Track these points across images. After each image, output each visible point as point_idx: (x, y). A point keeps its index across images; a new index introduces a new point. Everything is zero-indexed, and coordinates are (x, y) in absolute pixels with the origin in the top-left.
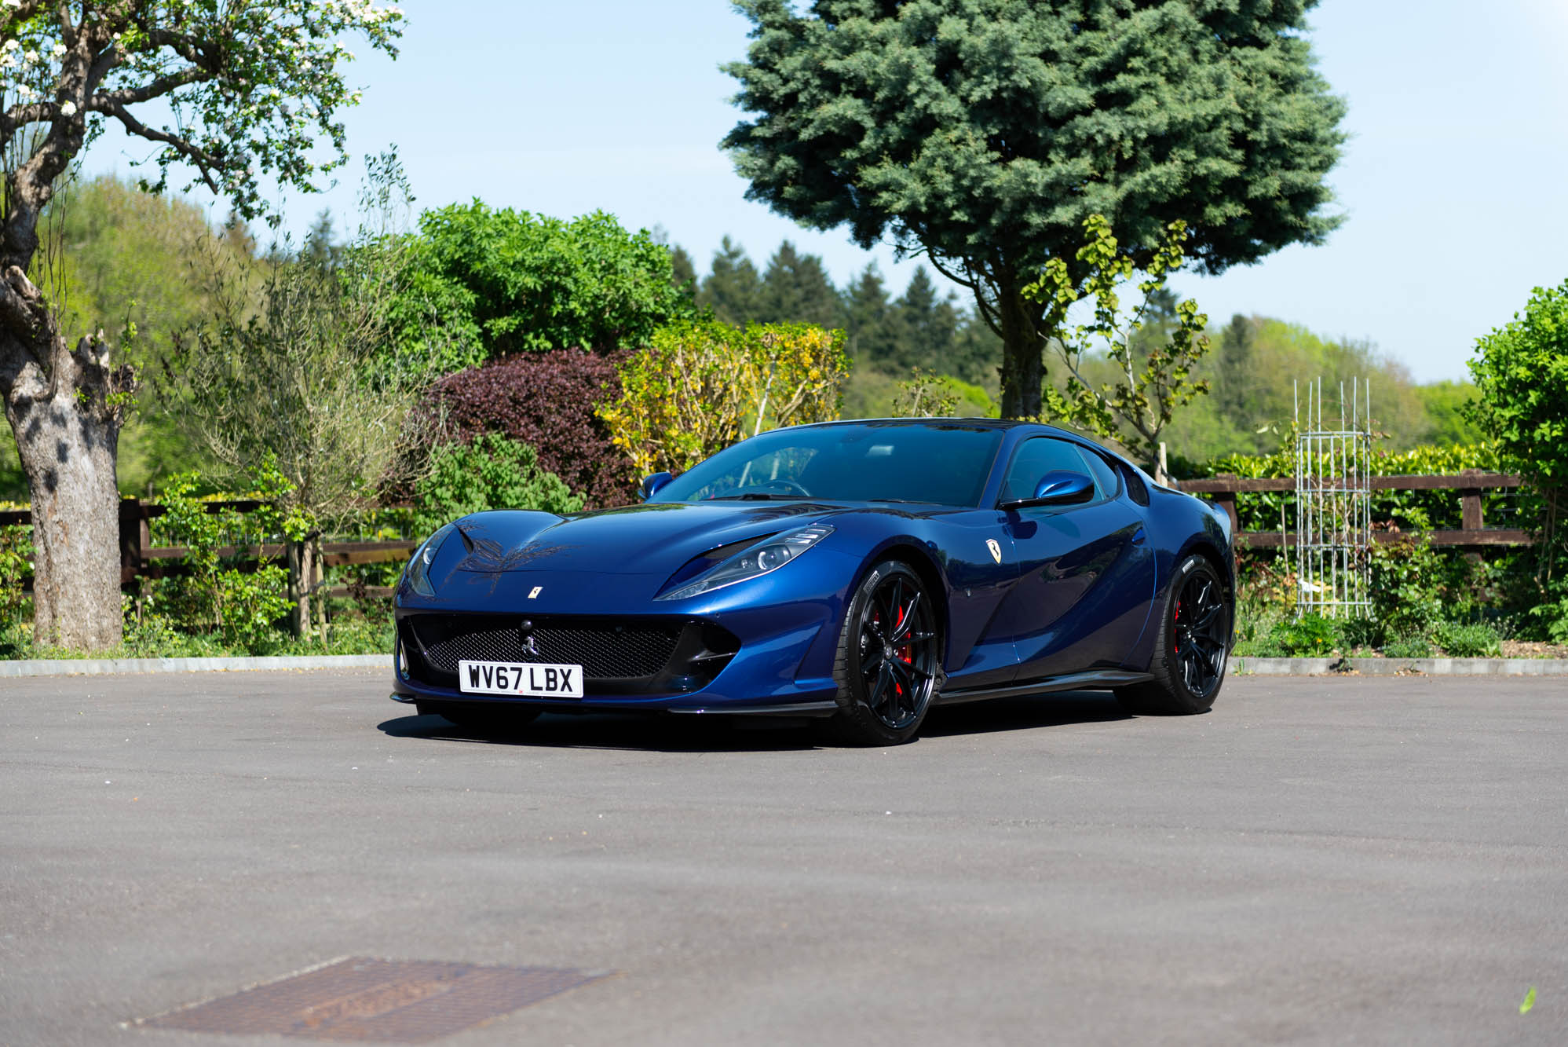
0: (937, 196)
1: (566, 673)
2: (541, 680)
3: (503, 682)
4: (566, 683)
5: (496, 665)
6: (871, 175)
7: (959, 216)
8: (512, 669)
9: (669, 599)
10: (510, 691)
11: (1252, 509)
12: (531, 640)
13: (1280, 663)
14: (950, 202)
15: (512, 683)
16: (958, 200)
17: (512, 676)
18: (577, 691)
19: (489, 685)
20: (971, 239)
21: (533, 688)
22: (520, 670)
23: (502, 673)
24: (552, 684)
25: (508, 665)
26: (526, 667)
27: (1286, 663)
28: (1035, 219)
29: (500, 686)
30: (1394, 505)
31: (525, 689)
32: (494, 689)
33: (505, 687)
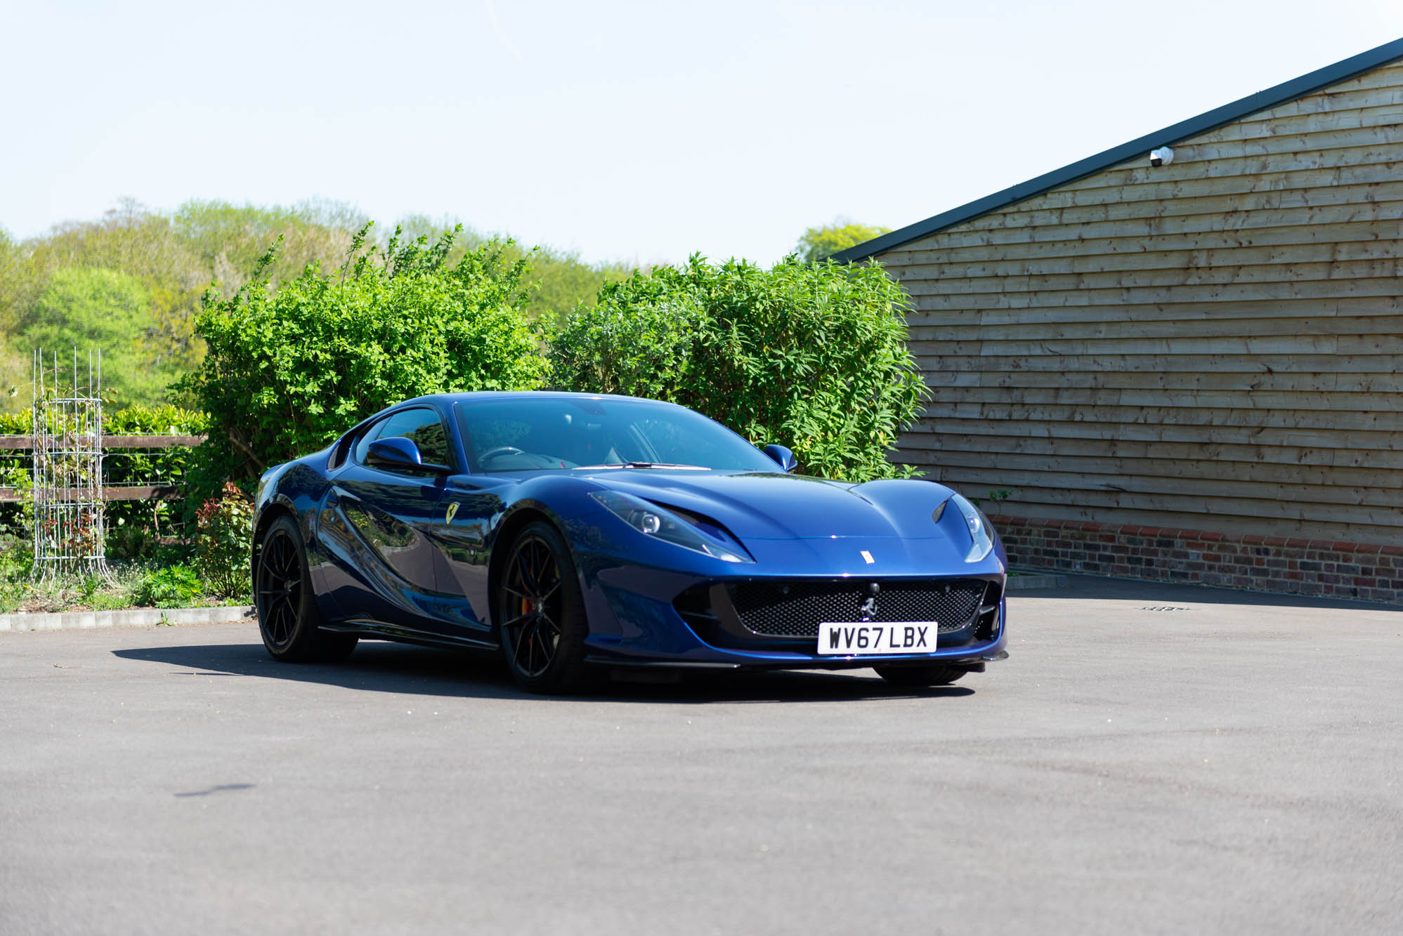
1: (923, 630)
3: (863, 642)
4: (922, 639)
8: (874, 629)
15: (872, 642)
21: (892, 646)
22: (881, 630)
23: (864, 634)
24: (909, 641)
26: (887, 626)
29: (860, 646)
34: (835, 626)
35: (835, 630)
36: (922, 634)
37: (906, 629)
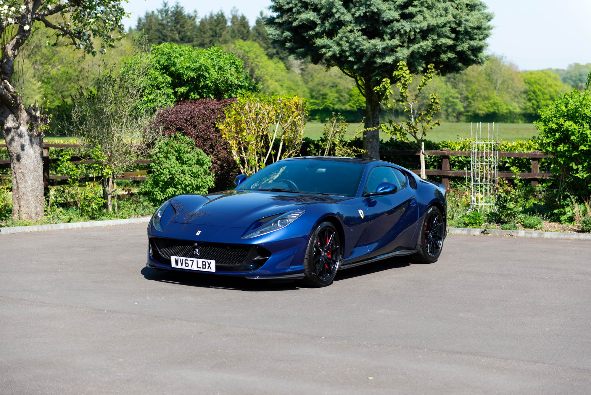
0: (343, 51)
2: (200, 265)
3: (187, 265)
4: (209, 266)
5: (185, 258)
6: (319, 42)
7: (351, 59)
8: (190, 260)
9: (246, 238)
10: (189, 268)
11: (455, 161)
12: (197, 250)
13: (463, 230)
14: (348, 54)
15: (190, 265)
16: (351, 53)
17: (190, 263)
18: (213, 269)
19: (182, 266)
20: (355, 67)
21: (198, 267)
22: (193, 261)
23: (186, 261)
24: (204, 267)
25: (189, 259)
27: (465, 230)
28: (379, 61)
30: (507, 162)
31: (195, 268)
32: (184, 267)
33: (188, 266)
34: (177, 258)
35: (177, 259)
36: (209, 264)
37: (203, 262)
